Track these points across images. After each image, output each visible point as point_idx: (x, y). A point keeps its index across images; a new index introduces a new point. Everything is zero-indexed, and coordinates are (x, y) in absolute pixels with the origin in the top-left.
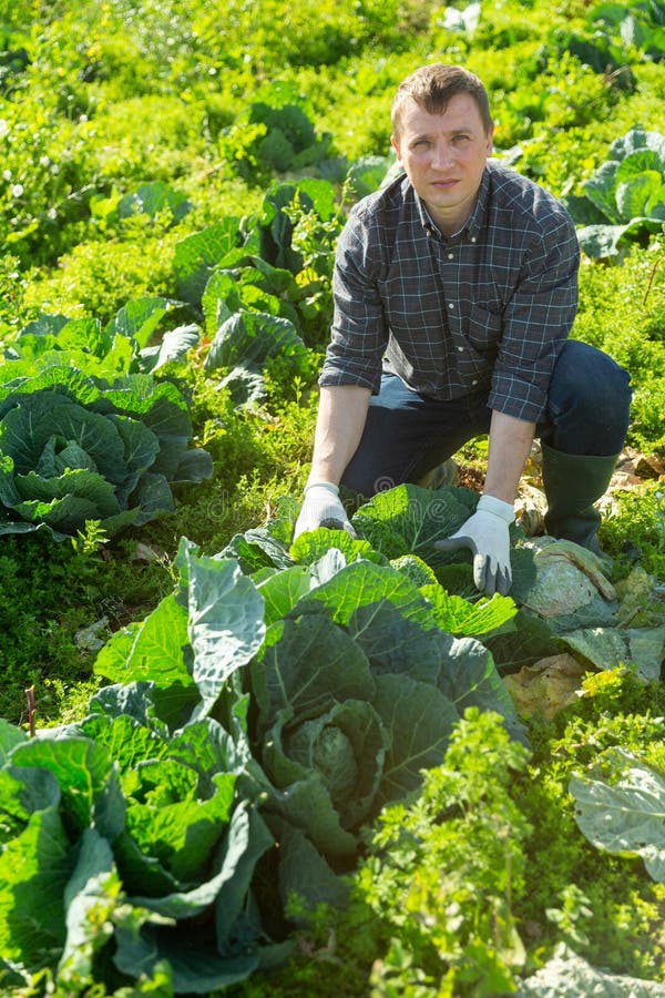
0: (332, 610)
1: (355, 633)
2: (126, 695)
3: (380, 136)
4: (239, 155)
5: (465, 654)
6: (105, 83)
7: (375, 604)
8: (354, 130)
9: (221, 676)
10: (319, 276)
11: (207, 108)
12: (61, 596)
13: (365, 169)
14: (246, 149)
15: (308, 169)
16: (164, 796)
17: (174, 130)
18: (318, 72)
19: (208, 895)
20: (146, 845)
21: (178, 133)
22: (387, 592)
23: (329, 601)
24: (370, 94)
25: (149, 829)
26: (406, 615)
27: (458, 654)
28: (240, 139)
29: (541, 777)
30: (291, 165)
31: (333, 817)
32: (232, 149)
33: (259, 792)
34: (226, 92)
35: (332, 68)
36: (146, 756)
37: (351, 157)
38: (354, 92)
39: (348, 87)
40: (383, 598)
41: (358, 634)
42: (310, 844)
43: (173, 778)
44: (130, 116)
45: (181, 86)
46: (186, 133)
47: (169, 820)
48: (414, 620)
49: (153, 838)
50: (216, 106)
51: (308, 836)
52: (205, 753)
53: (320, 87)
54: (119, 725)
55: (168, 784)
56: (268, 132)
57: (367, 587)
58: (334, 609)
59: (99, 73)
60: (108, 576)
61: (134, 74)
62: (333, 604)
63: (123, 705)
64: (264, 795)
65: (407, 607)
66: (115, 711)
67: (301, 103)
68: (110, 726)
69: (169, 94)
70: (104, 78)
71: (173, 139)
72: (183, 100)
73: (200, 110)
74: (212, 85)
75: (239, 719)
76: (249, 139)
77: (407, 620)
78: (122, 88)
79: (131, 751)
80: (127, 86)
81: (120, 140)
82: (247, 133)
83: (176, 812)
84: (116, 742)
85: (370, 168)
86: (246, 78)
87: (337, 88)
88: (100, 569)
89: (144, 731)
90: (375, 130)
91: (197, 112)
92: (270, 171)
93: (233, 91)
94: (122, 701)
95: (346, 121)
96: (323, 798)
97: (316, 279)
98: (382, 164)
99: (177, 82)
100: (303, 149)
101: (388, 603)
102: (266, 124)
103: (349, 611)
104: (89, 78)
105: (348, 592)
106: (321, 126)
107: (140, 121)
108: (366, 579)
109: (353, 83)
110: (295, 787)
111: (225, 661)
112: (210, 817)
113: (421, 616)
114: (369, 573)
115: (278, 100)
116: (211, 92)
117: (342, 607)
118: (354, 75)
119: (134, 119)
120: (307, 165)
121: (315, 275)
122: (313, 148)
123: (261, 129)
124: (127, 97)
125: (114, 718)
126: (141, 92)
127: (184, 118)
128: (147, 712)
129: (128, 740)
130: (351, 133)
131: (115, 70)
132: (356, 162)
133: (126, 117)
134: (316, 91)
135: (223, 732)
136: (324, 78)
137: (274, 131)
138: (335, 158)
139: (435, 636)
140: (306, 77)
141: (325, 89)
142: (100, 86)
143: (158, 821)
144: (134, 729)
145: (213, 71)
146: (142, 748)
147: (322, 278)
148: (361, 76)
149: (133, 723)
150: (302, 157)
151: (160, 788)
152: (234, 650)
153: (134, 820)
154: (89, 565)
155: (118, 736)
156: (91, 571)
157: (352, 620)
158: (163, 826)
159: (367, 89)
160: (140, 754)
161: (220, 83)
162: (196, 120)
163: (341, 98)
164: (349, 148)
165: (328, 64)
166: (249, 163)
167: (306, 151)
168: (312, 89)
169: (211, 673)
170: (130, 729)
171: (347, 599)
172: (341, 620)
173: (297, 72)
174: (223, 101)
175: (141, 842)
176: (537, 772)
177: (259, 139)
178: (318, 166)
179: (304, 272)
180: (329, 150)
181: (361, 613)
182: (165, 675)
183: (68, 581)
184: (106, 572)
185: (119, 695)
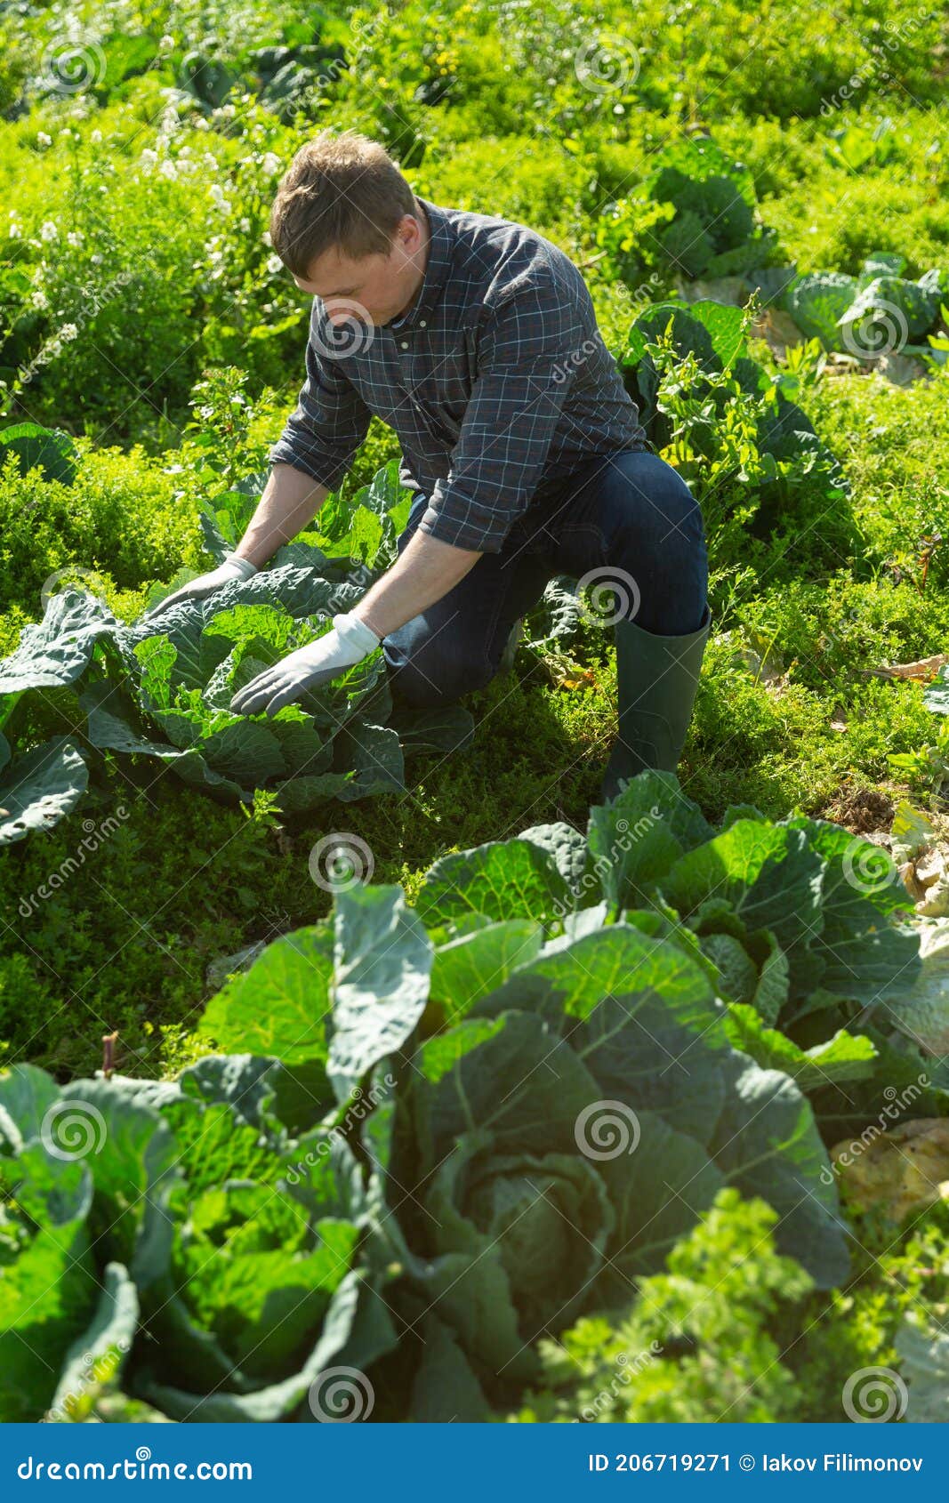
0: (562, 996)
1: (599, 1034)
2: (238, 1073)
3: (855, 241)
4: (626, 246)
5: (767, 1096)
6: (454, 110)
7: (635, 996)
8: (820, 226)
9: (358, 1067)
10: (696, 455)
11: (599, 166)
12: (200, 897)
13: (820, 291)
14: (639, 237)
15: (732, 280)
16: (255, 1237)
17: (542, 193)
18: (784, 126)
19: (272, 1406)
20: (209, 1309)
21: (548, 199)
22: (658, 980)
23: (561, 981)
24: (860, 170)
25: (216, 1285)
26: (684, 1020)
27: (756, 1095)
28: (630, 220)
29: (850, 1315)
30: (705, 271)
31: (508, 1317)
32: (618, 234)
33: (389, 1262)
34: (634, 143)
35: (809, 124)
36: (248, 1171)
37: (803, 268)
38: (835, 164)
39: (827, 154)
40: (648, 988)
41: (604, 1037)
42: (459, 1354)
43: (275, 1214)
44: (480, 164)
45: (567, 126)
46: (560, 200)
47: (248, 1277)
48: (695, 1029)
49: (221, 1300)
50: (614, 163)
51: (461, 1342)
52: (324, 1184)
53: (785, 150)
54: (213, 1118)
55: (265, 1221)
56: (678, 217)
57: (625, 968)
58: (570, 994)
59: (449, 91)
60: (278, 878)
61: (501, 98)
62: (567, 986)
63: (231, 1088)
64: (395, 1268)
65: (685, 1009)
66: (215, 1095)
67: (735, 176)
68: (200, 1116)
69: (545, 135)
70: (456, 101)
71: (538, 207)
72: (566, 149)
73: (587, 167)
74: (615, 131)
75: (374, 1141)
76: (644, 223)
77: (684, 1029)
78: (479, 119)
79: (224, 1160)
80: (488, 116)
81: (457, 200)
82: (644, 213)
83: (260, 1268)
84: (207, 1142)
85: (829, 290)
86: (671, 124)
87: (811, 155)
88: (268, 866)
89: (249, 1131)
90: (849, 230)
91: (581, 170)
92: (671, 276)
93: (644, 144)
94: (230, 1081)
95: (811, 210)
96: (497, 1286)
97: (690, 459)
98: (847, 286)
99: (560, 120)
100: (730, 248)
101: (656, 997)
102: (676, 206)
103: (592, 1001)
104: (432, 99)
105: (592, 971)
106: (768, 214)
107: (494, 174)
108: (624, 954)
109: (836, 151)
110: (447, 1262)
111: (366, 1045)
112: (306, 1282)
113: (704, 1024)
114: (629, 946)
115: (701, 167)
116: (609, 140)
117: (582, 993)
118: (840, 139)
119: (484, 171)
120: (732, 273)
121: (690, 452)
122: (745, 248)
123: (668, 211)
124: (484, 133)
125: (208, 1104)
126: (505, 128)
127: (561, 176)
128: (262, 1104)
129: (224, 1142)
130: (814, 229)
131: (474, 90)
132: (808, 277)
133: (473, 164)
134: (778, 156)
135: (349, 1158)
136: (793, 138)
137: (688, 215)
138: (780, 266)
139: (723, 1061)
140: (765, 132)
141: (793, 155)
142: (447, 112)
143: (231, 1276)
144: (235, 1126)
145: (619, 110)
146: (243, 1158)
147: (699, 459)
148: (850, 141)
149: (235, 1117)
150: (725, 260)
151: (251, 1226)
152: (382, 1026)
153: (196, 1267)
154: (251, 857)
155: (210, 1135)
156: (250, 868)
157: (595, 1016)
158: (238, 1284)
159: (855, 163)
160: (238, 1167)
161: (627, 127)
162: (579, 182)
163: (815, 171)
164: (805, 253)
165: (804, 116)
166: (641, 260)
167: (735, 252)
168: (771, 153)
169: (347, 1062)
170: (229, 1126)
171: (590, 981)
172: (578, 1012)
173: (753, 124)
174: (626, 157)
175: (204, 1302)
176: (846, 1304)
177: (661, 226)
178: (749, 277)
179: (673, 446)
180: (772, 255)
181: (610, 1007)
182: (298, 1050)
183: (214, 877)
184: (277, 871)
185: (227, 1071)
